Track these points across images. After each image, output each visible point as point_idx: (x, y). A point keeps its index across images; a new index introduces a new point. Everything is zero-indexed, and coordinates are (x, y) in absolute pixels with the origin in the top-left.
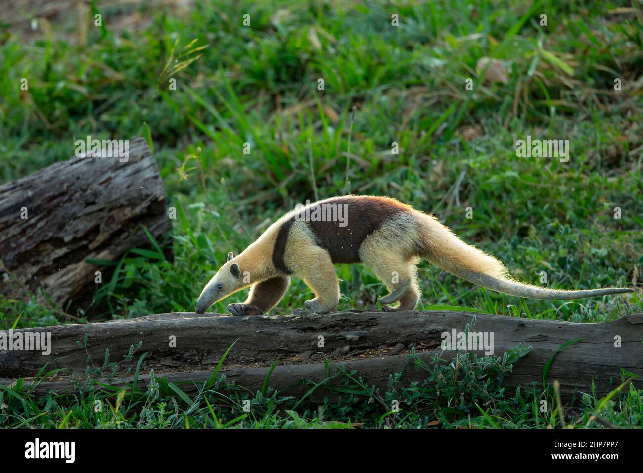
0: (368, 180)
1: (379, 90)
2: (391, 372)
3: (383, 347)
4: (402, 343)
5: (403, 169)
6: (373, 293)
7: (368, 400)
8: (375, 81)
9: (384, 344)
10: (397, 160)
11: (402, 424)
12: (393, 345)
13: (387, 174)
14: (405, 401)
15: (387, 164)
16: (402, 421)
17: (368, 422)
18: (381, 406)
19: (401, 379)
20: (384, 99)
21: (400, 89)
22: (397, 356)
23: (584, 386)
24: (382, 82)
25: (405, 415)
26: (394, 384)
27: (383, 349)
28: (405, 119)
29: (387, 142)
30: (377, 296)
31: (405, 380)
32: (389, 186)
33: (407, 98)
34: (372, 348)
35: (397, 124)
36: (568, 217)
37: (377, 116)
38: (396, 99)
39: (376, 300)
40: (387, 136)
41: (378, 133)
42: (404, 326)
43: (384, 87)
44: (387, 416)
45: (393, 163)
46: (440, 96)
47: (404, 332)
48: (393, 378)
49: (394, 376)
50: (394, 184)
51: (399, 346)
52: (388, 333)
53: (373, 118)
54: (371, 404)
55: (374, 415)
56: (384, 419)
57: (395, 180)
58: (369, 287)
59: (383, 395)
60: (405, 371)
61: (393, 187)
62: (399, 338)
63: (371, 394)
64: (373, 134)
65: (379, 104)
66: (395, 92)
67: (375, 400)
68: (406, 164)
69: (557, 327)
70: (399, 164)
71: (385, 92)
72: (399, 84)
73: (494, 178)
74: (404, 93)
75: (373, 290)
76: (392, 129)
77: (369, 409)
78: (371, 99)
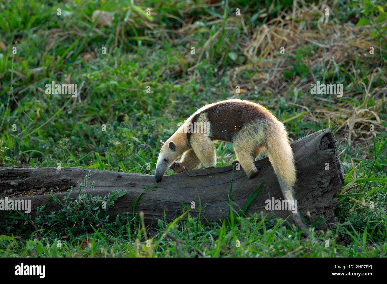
0: (24, 86)
1: (31, 31)
2: (38, 206)
3: (33, 190)
4: (45, 187)
5: (46, 79)
6: (27, 157)
7: (24, 223)
8: (29, 25)
9: (34, 188)
10: (42, 74)
11: (45, 237)
12: (39, 188)
13: (36, 83)
14: (47, 223)
15: (36, 76)
16: (45, 235)
17: (24, 236)
18: (32, 226)
19: (44, 209)
20: (35, 36)
21: (44, 29)
22: (42, 195)
23: (159, 215)
24: (33, 26)
25: (47, 232)
26: (40, 213)
27: (33, 191)
28: (48, 49)
29: (36, 63)
30: (30, 158)
31: (47, 211)
32: (37, 90)
33: (48, 36)
34: (26, 190)
35: (42, 52)
36: (149, 110)
37: (30, 47)
38: (42, 36)
39: (29, 161)
40: (36, 59)
41: (30, 58)
42: (46, 177)
43: (35, 29)
44: (36, 233)
45: (39, 76)
46: (69, 34)
47: (47, 181)
48: (40, 209)
49: (40, 207)
50: (40, 89)
51: (43, 189)
52: (36, 181)
53: (28, 48)
54: (26, 225)
55: (28, 232)
56: (34, 234)
57: (40, 87)
58: (24, 152)
59: (33, 220)
60: (47, 205)
61: (39, 91)
62: (43, 184)
63: (26, 219)
64: (28, 58)
65: (31, 39)
66: (41, 32)
67: (29, 222)
68: (48, 76)
69: (142, 178)
70: (43, 77)
71: (35, 32)
72: (44, 27)
73: (103, 85)
74: (47, 32)
75: (27, 155)
76: (39, 55)
77: (24, 228)
78: (27, 36)
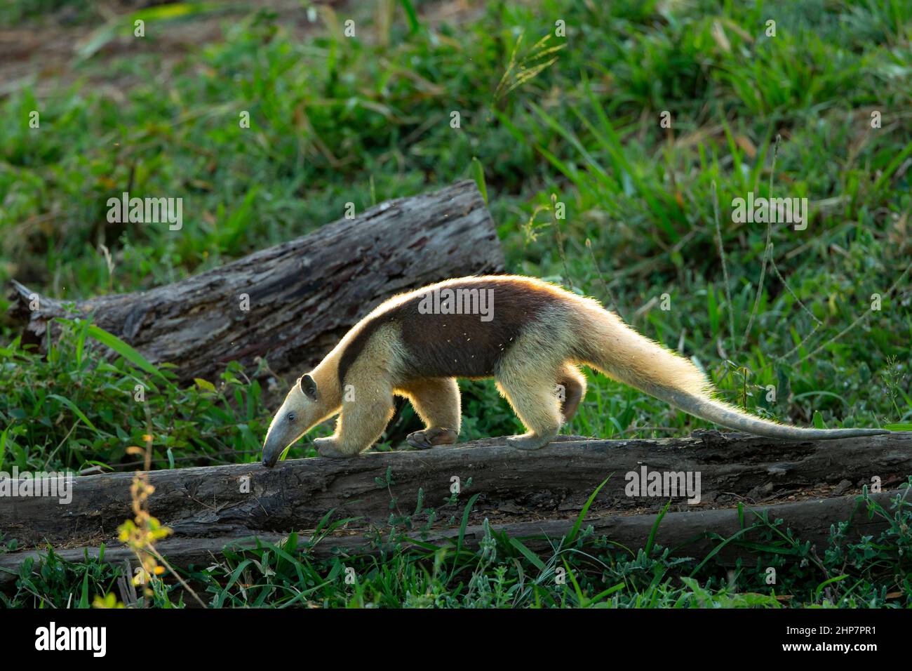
0: (799, 241)
1: (815, 111)
2: (833, 522)
3: (821, 484)
4: (849, 479)
5: (850, 225)
6: (807, 407)
7: (800, 562)
8: (809, 97)
9: (822, 481)
10: (841, 213)
11: (848, 597)
12: (836, 482)
13: (826, 234)
14: (854, 563)
15: (827, 218)
16: (848, 592)
17: (799, 594)
18: (819, 570)
19: (847, 531)
20: (822, 123)
21: (844, 108)
22: (842, 498)
24: (818, 99)
25: (853, 583)
26: (837, 539)
27: (821, 487)
28: (853, 153)
29: (827, 186)
30: (813, 411)
31: (853, 534)
32: (829, 250)
33: (854, 123)
34: (804, 487)
35: (841, 161)
37: (811, 149)
38: (839, 123)
39: (812, 417)
40: (826, 177)
41: (813, 174)
42: (851, 455)
43: (822, 106)
44: (828, 586)
45: (835, 216)
46: (902, 120)
47: (852, 463)
48: (837, 531)
49: (837, 526)
50: (836, 247)
51: (845, 483)
52: (828, 464)
53: (806, 152)
54: (804, 567)
55: (807, 584)
56: (823, 590)
57: (836, 242)
58: (801, 397)
59: (822, 555)
60: (853, 520)
61: (835, 252)
62: (844, 472)
63: (804, 553)
64: (807, 174)
65: (815, 131)
66: (837, 113)
67: (810, 562)
68: (855, 219)
70: (844, 219)
71: (822, 114)
72: (844, 102)
74: (851, 115)
75: (807, 402)
76: (833, 168)
77: (801, 575)
78: (804, 123)
